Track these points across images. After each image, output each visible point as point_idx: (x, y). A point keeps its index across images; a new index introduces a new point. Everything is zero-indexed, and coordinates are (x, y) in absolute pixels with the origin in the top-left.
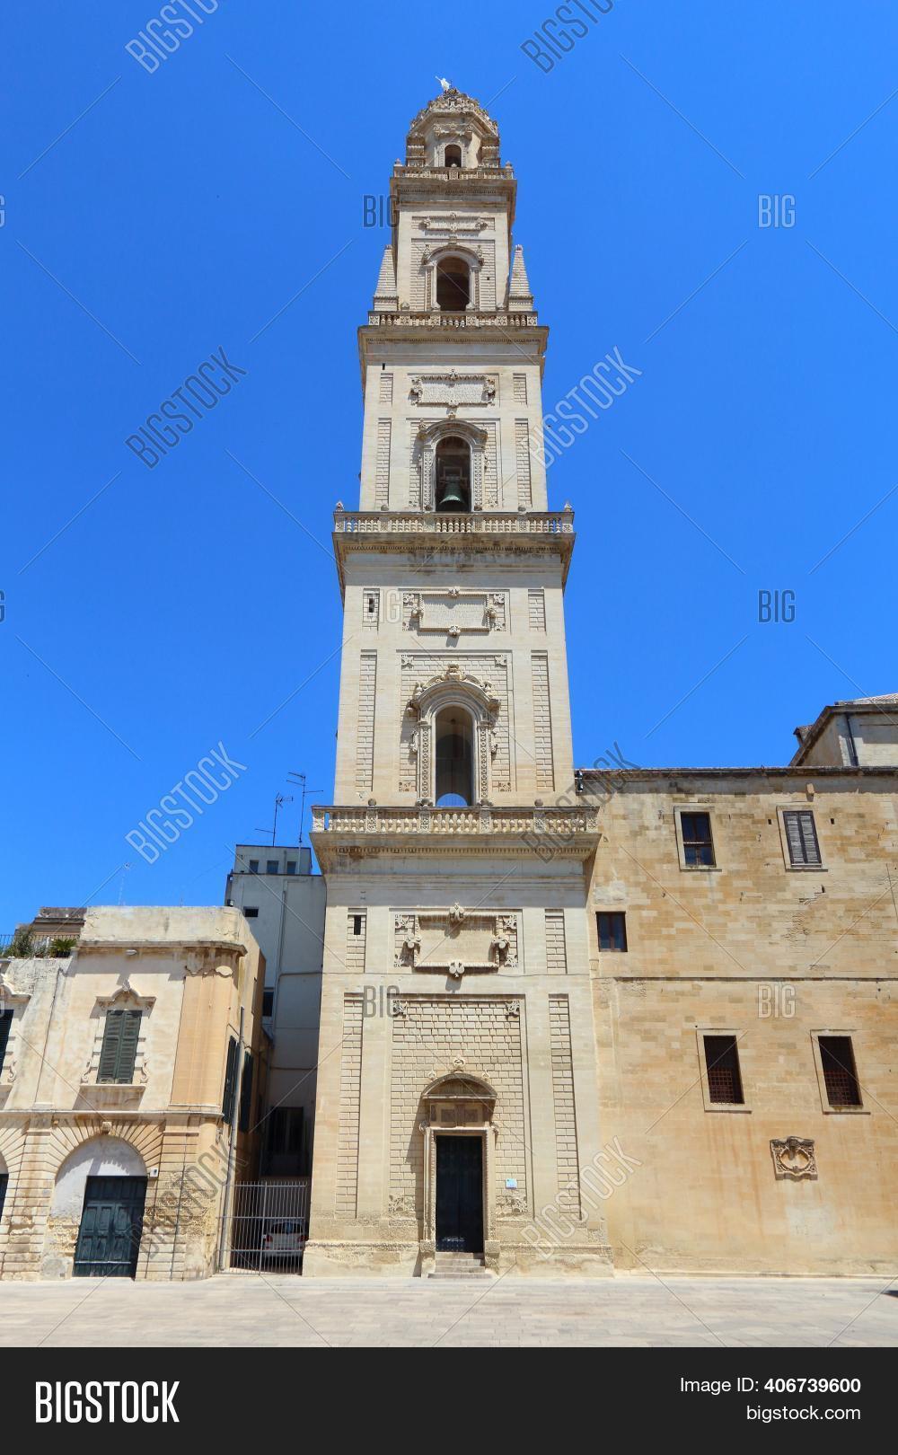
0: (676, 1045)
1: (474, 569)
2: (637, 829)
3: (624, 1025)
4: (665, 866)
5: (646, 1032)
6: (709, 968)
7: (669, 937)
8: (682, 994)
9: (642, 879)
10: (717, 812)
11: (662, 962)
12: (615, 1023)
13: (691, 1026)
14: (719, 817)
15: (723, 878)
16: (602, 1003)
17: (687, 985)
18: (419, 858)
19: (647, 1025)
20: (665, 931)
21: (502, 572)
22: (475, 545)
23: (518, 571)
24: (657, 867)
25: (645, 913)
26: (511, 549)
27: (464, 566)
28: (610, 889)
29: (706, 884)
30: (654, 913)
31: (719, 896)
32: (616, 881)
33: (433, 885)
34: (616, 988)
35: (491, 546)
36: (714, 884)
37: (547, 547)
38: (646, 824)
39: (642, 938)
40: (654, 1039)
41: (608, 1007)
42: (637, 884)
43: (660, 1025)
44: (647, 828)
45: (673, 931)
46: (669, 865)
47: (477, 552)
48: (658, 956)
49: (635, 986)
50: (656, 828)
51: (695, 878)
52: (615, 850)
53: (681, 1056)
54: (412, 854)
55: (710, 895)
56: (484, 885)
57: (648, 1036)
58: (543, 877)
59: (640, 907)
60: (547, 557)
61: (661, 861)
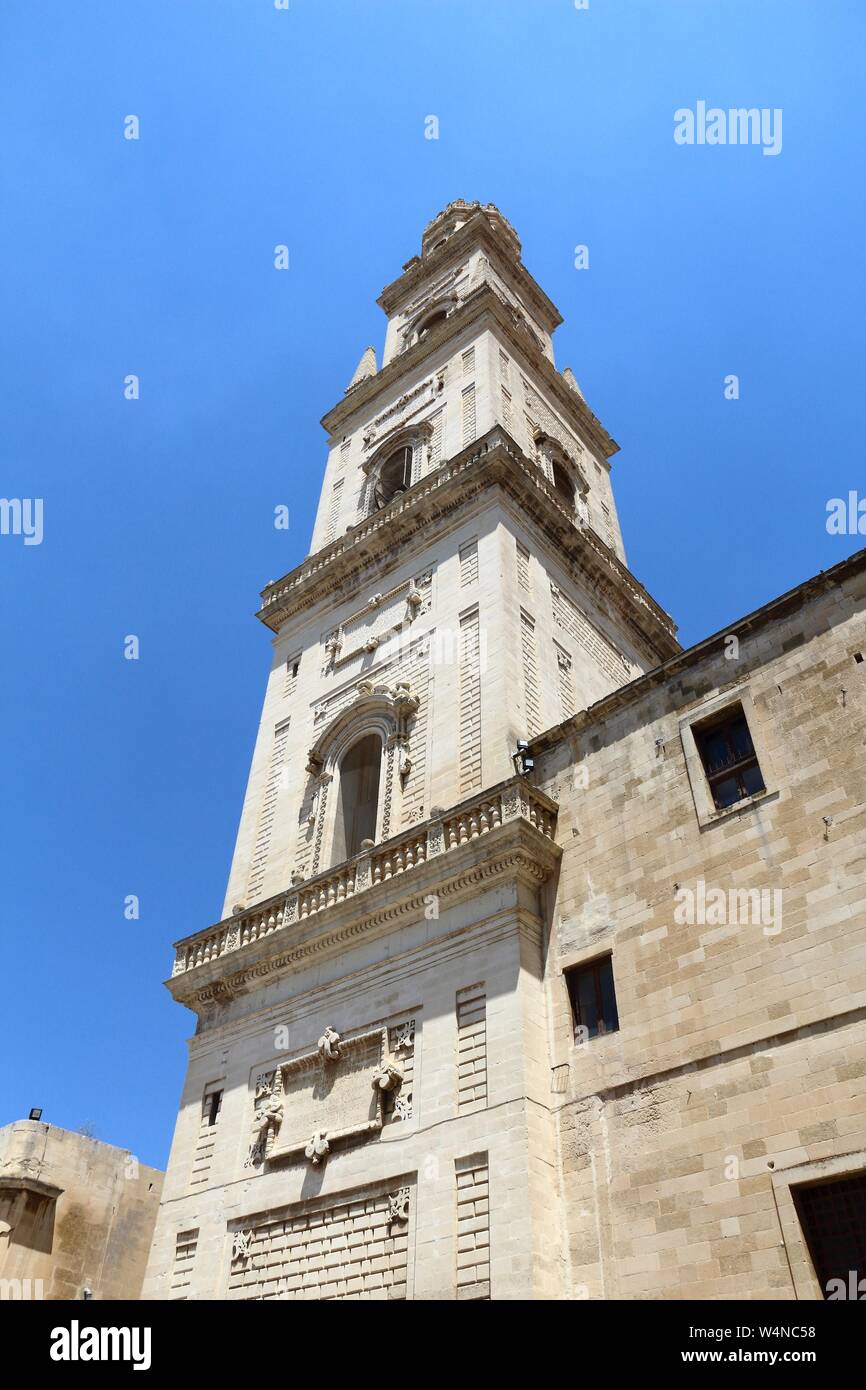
0: (731, 1227)
1: (398, 563)
2: (623, 790)
3: (621, 1197)
4: (673, 835)
5: (667, 1204)
6: (779, 1010)
7: (694, 970)
8: (732, 1090)
9: (637, 874)
10: (754, 692)
11: (685, 1029)
12: (603, 1200)
13: (759, 1165)
14: (761, 699)
15: (784, 807)
16: (578, 1156)
17: (741, 1067)
18: (296, 972)
19: (667, 1188)
20: (683, 962)
21: (430, 545)
22: (398, 535)
23: (448, 533)
24: (661, 840)
25: (644, 939)
26: (438, 515)
27: (388, 566)
28: (582, 917)
29: (752, 833)
30: (662, 932)
31: (779, 846)
32: (594, 898)
33: (307, 1008)
34: (602, 1116)
35: (415, 525)
36: (768, 826)
37: (478, 484)
38: (637, 774)
39: (643, 992)
40: (682, 1220)
41: (588, 1163)
42: (629, 888)
43: (692, 1182)
44: (640, 781)
45: (699, 955)
46: (681, 827)
47: (404, 542)
48: (675, 1018)
49: (638, 1100)
50: (654, 774)
51: (729, 833)
52: (591, 843)
53: (746, 1255)
54: (285, 969)
55: (761, 852)
56: (372, 983)
57: (671, 1216)
58: (452, 936)
59: (635, 931)
60: (482, 497)
61: (666, 827)
